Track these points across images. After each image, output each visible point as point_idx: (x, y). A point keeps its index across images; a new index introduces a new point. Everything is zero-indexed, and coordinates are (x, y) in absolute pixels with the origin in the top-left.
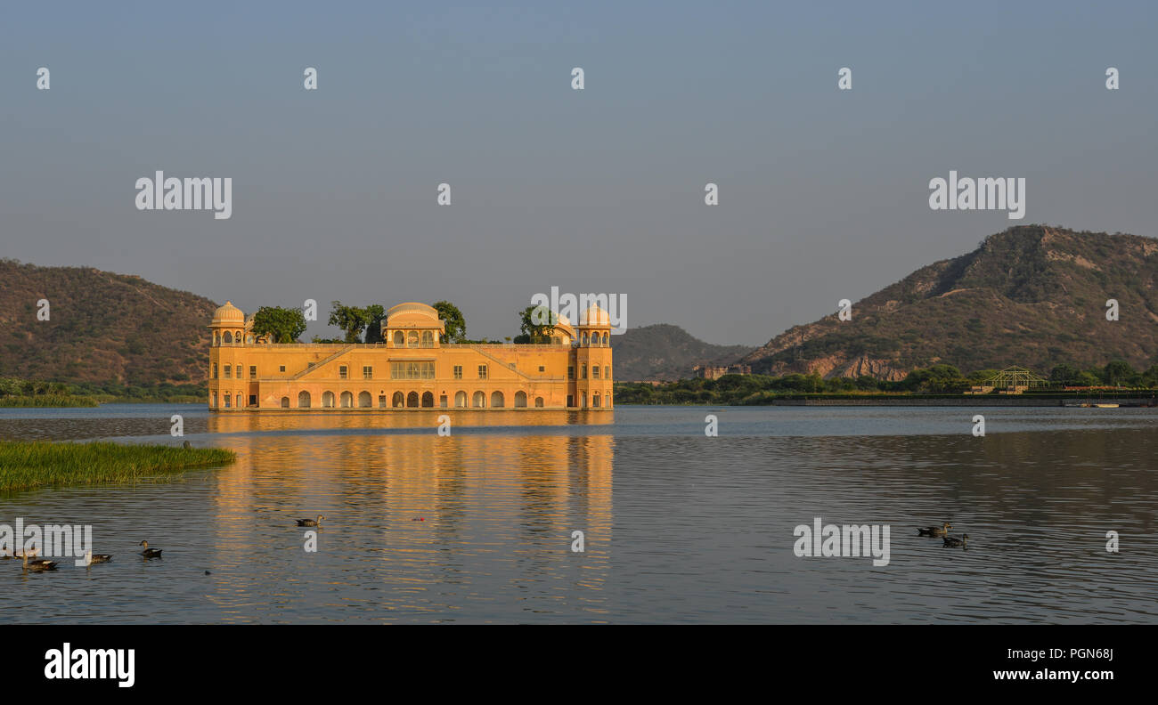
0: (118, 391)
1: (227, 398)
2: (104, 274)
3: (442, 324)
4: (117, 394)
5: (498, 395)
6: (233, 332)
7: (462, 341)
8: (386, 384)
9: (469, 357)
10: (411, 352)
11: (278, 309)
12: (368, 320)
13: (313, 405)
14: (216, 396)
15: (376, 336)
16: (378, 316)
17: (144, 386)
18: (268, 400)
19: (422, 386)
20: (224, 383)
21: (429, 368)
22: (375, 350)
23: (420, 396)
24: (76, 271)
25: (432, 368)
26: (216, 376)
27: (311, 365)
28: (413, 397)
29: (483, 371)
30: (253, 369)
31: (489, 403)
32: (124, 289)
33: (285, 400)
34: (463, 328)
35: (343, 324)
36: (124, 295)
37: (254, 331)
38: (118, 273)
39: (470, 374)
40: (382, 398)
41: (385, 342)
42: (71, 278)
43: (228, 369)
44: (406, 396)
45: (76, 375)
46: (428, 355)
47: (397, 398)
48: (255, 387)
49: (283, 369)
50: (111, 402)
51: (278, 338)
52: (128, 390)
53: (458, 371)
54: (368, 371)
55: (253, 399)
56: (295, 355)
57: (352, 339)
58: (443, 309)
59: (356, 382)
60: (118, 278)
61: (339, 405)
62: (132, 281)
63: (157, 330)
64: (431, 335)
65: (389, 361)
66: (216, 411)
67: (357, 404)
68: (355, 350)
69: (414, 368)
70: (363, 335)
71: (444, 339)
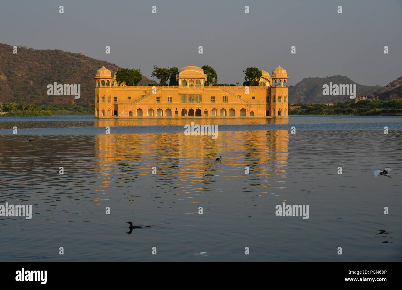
0: (71, 108)
1: (103, 112)
2: (65, 53)
3: (205, 76)
4: (70, 110)
5: (232, 110)
6: (106, 81)
7: (216, 85)
8: (178, 105)
9: (218, 92)
10: (190, 90)
11: (127, 70)
12: (171, 74)
13: (144, 115)
14: (98, 111)
15: (174, 83)
16: (175, 72)
17: (84, 106)
18: (123, 113)
19: (195, 106)
20: (102, 105)
21: (199, 97)
22: (173, 89)
23: (195, 111)
24: (53, 51)
25: (200, 97)
26: (98, 102)
27: (143, 96)
28: (191, 111)
29: (225, 99)
30: (116, 98)
31: (228, 114)
32: (75, 60)
33: (131, 113)
34: (216, 78)
35: (159, 77)
36: (75, 63)
37: (117, 80)
38: (72, 52)
39: (219, 99)
40: (177, 112)
41: (178, 85)
42: (50, 55)
43: (103, 98)
44: (188, 111)
45: (53, 101)
46: (198, 91)
47: (184, 112)
48: (116, 107)
49: (130, 98)
50: (67, 114)
51: (128, 84)
52: (76, 108)
53: (213, 99)
54: (170, 99)
55: (116, 113)
56: (136, 91)
57: (163, 84)
58: (206, 69)
59: (164, 104)
60: (72, 55)
61: (156, 115)
62: (79, 56)
63: (90, 80)
64: (200, 82)
65: (180, 94)
66: (98, 118)
67: (165, 115)
68: (164, 88)
69: (192, 97)
70: (168, 82)
71: (206, 84)
